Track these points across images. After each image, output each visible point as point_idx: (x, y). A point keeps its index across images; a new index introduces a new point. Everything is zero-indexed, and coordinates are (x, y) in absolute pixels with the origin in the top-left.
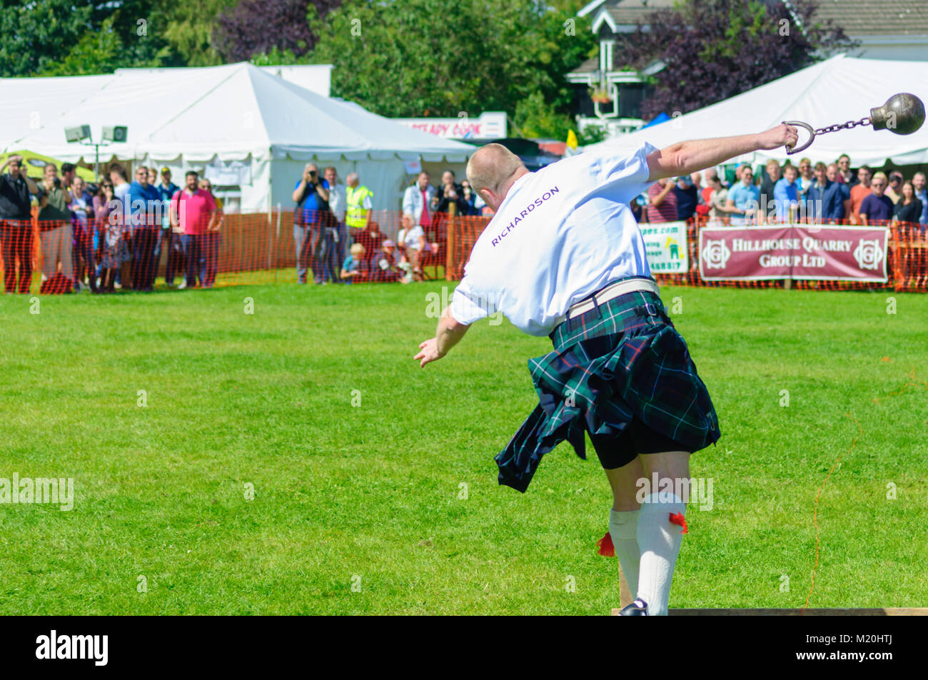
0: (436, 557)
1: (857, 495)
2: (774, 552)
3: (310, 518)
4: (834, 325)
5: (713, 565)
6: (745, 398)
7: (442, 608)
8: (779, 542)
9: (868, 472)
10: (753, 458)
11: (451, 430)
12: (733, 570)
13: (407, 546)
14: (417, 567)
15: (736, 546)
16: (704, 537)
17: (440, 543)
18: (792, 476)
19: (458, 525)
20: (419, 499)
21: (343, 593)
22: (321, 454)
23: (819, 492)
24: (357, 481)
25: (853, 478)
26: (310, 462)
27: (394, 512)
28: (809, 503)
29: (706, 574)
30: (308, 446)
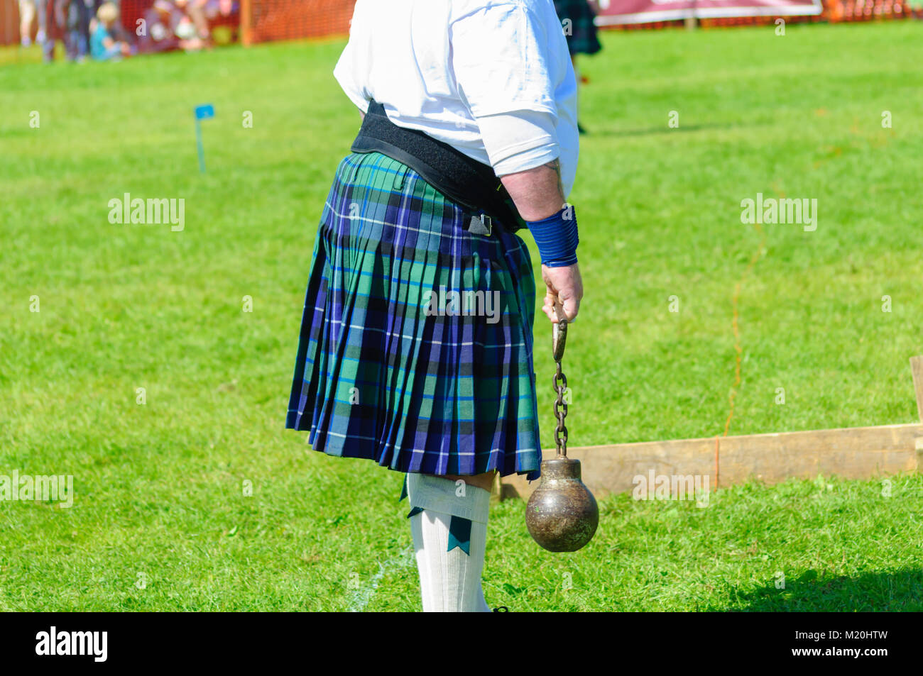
0: (242, 404)
1: (787, 288)
2: (681, 368)
3: (76, 365)
4: (752, 72)
5: (602, 391)
6: (638, 174)
7: (252, 470)
8: (687, 356)
9: (800, 258)
10: (651, 249)
11: (257, 238)
12: (629, 395)
13: (204, 393)
14: (217, 420)
15: (633, 365)
16: (591, 357)
17: (247, 387)
18: (702, 270)
19: (269, 362)
20: (218, 332)
21: (121, 458)
22: (88, 282)
23: (738, 289)
24: (135, 313)
25: (781, 268)
26: (73, 294)
27: (185, 351)
28: (726, 304)
29: (596, 403)
30: (69, 273)
